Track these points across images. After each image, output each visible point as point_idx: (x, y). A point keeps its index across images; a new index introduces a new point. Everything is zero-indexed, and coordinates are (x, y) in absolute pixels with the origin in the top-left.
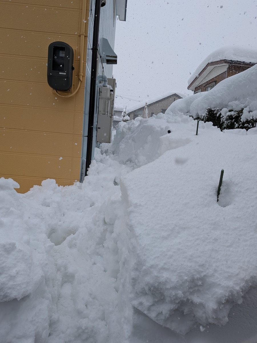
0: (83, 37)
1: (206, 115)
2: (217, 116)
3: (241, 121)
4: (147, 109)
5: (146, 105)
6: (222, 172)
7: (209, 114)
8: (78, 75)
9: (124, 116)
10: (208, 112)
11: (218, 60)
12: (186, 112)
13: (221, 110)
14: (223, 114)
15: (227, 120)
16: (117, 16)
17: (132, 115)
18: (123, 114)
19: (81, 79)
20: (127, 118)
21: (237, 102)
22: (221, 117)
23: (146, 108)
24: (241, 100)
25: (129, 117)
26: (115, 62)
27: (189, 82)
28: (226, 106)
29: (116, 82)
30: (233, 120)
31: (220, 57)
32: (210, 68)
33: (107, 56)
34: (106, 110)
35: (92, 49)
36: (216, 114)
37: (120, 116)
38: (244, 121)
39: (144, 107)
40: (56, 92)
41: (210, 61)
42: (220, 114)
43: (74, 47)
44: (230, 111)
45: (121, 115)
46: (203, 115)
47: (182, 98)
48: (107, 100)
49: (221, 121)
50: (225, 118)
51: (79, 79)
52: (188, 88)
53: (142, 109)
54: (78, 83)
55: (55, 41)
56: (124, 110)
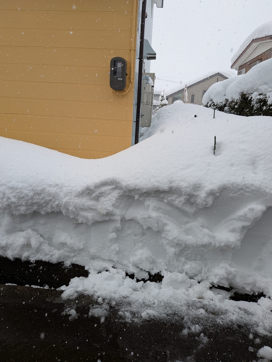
0: (133, 51)
1: (239, 99)
2: (249, 99)
3: (268, 105)
4: (186, 92)
5: (186, 87)
6: (215, 137)
7: (242, 97)
8: (130, 79)
9: (162, 100)
10: (241, 96)
11: (264, 36)
12: (223, 95)
13: (252, 94)
14: (254, 98)
15: (257, 103)
16: (155, 4)
17: (171, 99)
18: (160, 98)
19: (132, 81)
20: (165, 102)
21: (266, 86)
22: (252, 100)
23: (185, 90)
24: (269, 84)
25: (168, 100)
26: (154, 58)
27: (232, 60)
28: (257, 90)
29: (155, 75)
30: (262, 103)
31: (265, 33)
32: (255, 45)
33: (148, 54)
34: (149, 102)
35: (139, 58)
36: (248, 97)
37: (157, 100)
38: (270, 104)
39: (184, 88)
40: (115, 91)
41: (255, 38)
42: (252, 98)
43: (126, 59)
44: (260, 95)
45: (159, 98)
46: (236, 98)
47: (228, 78)
48: (149, 94)
49: (252, 104)
50: (255, 101)
51: (130, 81)
52: (232, 67)
53: (182, 91)
54: (130, 84)
55: (114, 57)
56: (162, 94)
